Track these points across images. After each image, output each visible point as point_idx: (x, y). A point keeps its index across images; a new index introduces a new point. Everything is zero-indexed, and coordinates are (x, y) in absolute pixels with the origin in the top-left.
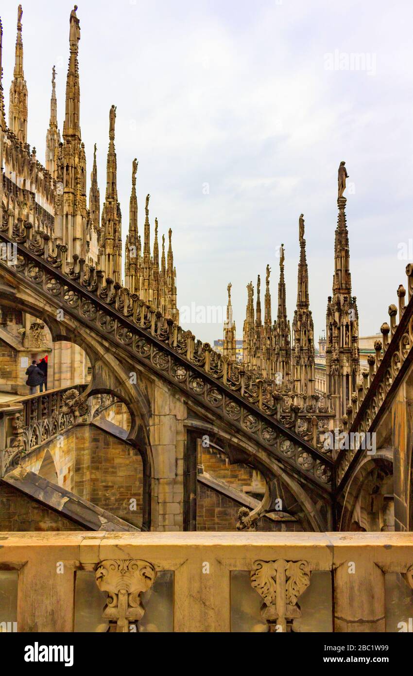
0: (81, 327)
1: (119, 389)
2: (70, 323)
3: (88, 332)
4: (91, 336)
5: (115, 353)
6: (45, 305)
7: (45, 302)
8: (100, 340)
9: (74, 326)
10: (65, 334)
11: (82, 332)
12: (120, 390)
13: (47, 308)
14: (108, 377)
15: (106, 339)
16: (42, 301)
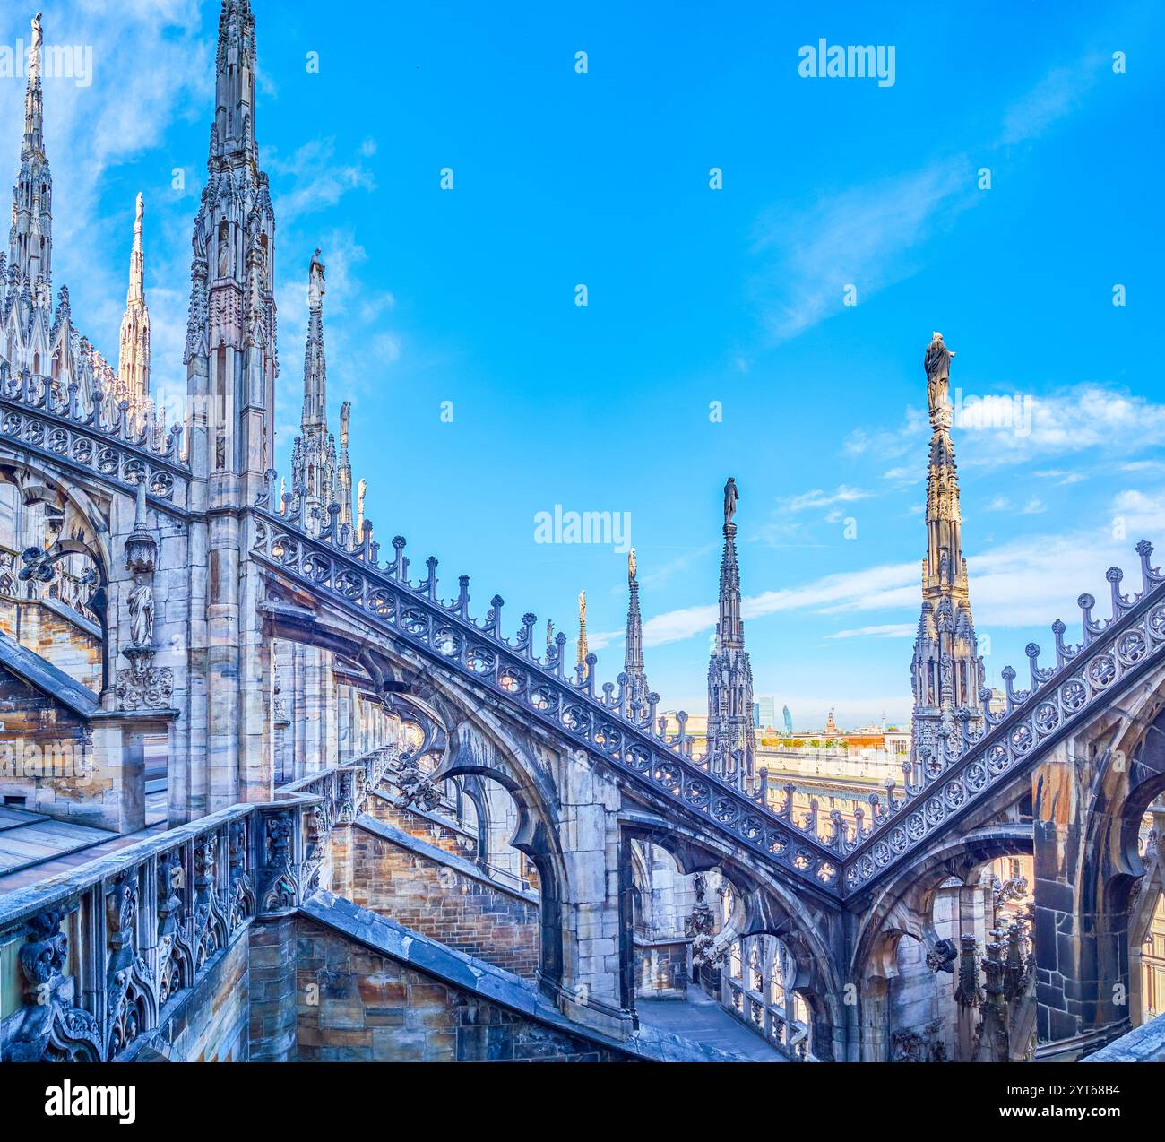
0: (434, 667)
1: (501, 766)
2: (415, 663)
3: (448, 675)
4: (454, 683)
5: (496, 708)
6: (368, 633)
7: (367, 629)
8: (469, 688)
9: (420, 666)
10: (401, 681)
11: (435, 675)
12: (503, 767)
13: (371, 638)
14: (480, 748)
15: (481, 687)
16: (362, 626)
